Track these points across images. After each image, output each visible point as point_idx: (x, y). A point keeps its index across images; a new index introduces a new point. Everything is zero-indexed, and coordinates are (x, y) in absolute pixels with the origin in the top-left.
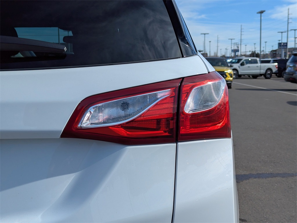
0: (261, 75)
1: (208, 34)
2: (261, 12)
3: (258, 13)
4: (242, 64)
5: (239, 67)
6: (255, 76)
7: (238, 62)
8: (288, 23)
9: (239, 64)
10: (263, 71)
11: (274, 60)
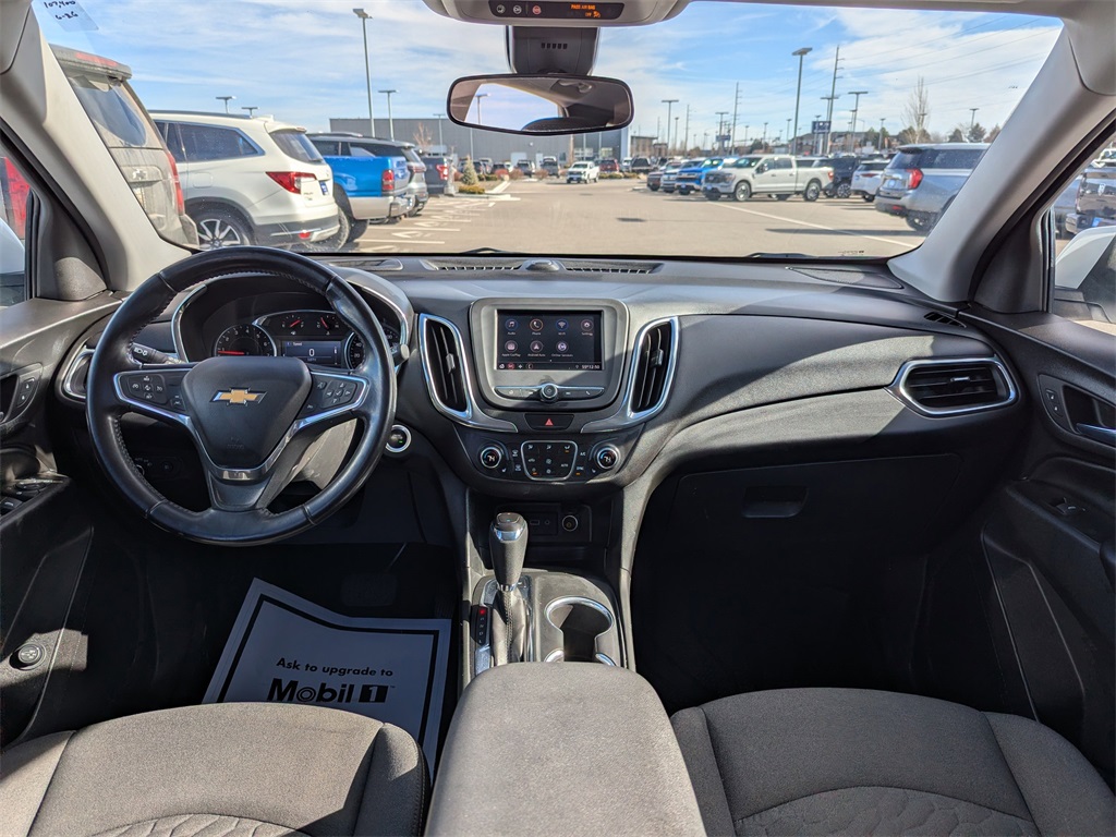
0: (798, 193)
1: (677, 101)
2: (803, 52)
3: (794, 54)
4: (760, 170)
5: (753, 176)
6: (783, 197)
7: (749, 166)
8: (835, 78)
9: (753, 170)
10: (801, 186)
11: (822, 161)
